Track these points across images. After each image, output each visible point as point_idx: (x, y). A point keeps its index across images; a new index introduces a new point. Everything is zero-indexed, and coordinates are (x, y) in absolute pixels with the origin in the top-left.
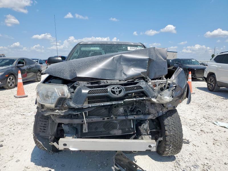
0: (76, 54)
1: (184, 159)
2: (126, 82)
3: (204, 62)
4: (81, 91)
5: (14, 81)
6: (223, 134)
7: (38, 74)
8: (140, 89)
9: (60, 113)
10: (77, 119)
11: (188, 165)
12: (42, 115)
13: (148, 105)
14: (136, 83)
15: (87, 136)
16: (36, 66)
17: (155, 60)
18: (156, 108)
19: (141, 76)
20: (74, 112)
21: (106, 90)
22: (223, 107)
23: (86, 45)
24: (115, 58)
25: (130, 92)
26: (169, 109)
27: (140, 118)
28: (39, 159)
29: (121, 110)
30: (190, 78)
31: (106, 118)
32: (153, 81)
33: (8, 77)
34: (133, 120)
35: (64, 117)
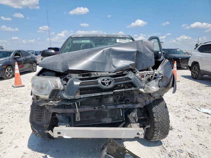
0: (68, 47)
1: (169, 144)
2: (115, 74)
3: (188, 51)
4: (73, 83)
5: (11, 71)
6: (206, 120)
7: (34, 64)
8: (128, 80)
9: (54, 104)
10: (70, 108)
11: (173, 150)
12: (38, 105)
13: (136, 94)
14: (125, 75)
15: (80, 124)
16: (32, 58)
17: (142, 52)
18: (144, 97)
19: (130, 68)
20: (67, 102)
21: (96, 82)
22: (206, 94)
23: (77, 38)
24: (105, 52)
25: (119, 83)
26: (156, 98)
27: (129, 107)
28: (36, 145)
29: (111, 99)
30: (175, 67)
31: (97, 108)
32: (141, 72)
33: (6, 68)
34: (122, 109)
35: (58, 107)
